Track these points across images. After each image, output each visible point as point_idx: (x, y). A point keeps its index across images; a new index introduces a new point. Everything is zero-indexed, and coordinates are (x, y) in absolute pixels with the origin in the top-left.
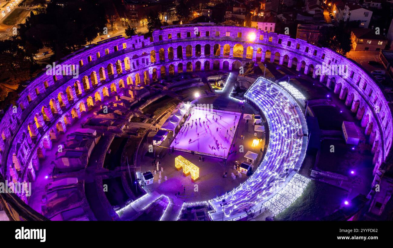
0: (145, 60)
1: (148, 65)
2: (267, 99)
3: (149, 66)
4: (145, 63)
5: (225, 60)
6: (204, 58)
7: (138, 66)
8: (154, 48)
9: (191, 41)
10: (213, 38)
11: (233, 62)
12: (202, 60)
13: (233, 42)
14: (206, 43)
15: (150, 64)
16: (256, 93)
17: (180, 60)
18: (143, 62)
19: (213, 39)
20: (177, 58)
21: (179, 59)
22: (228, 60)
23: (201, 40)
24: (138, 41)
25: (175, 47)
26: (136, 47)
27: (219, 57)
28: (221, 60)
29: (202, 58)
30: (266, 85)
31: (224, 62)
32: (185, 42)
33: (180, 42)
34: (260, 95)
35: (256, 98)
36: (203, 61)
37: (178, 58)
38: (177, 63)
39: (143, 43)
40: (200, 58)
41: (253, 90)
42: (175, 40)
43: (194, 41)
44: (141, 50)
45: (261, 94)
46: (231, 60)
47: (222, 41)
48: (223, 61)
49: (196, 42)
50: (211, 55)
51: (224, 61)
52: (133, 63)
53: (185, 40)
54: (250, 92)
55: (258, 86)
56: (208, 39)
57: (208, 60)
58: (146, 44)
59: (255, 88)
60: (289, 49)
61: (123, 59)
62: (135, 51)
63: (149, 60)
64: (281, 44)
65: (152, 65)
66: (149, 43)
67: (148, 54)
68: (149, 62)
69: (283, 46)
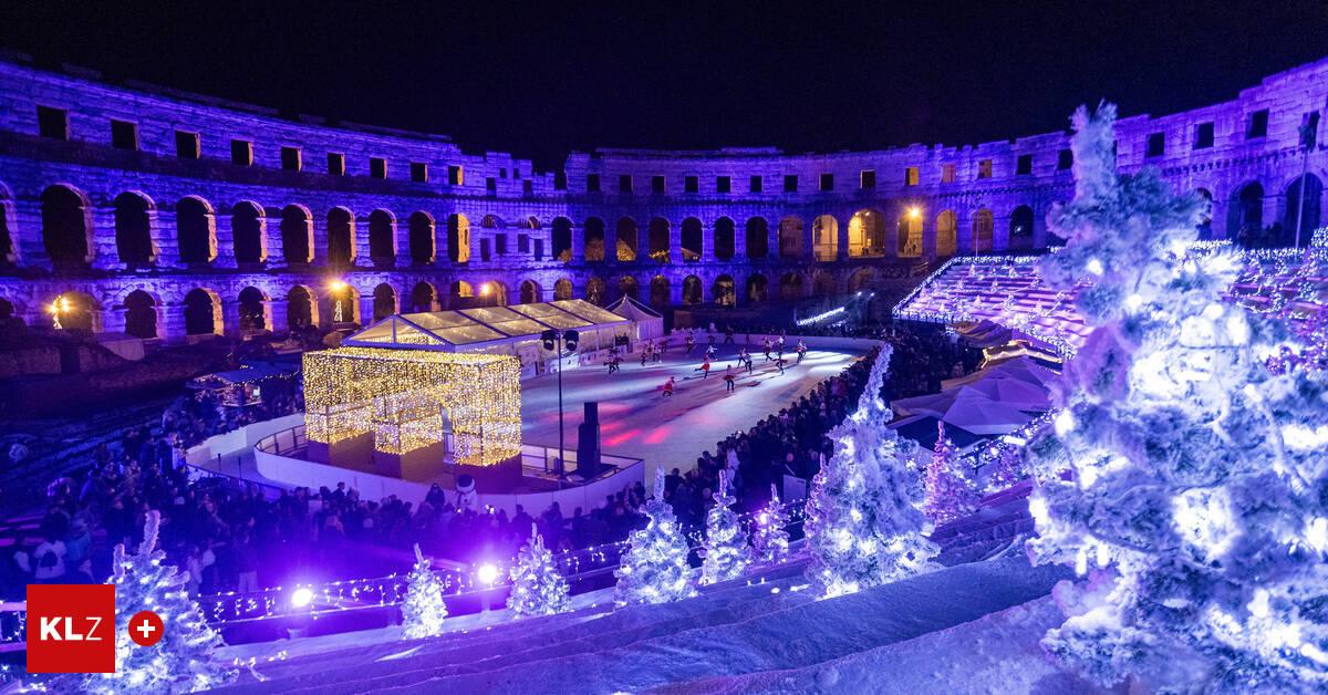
0: (532, 243)
1: (541, 260)
3: (544, 267)
4: (528, 252)
5: (819, 271)
6: (743, 266)
7: (501, 256)
8: (566, 210)
9: (699, 203)
10: (774, 197)
11: (848, 276)
12: (739, 272)
13: (845, 205)
14: (753, 213)
15: (549, 261)
17: (660, 267)
18: (523, 246)
19: (775, 202)
23: (736, 203)
24: (510, 176)
25: (643, 219)
26: (500, 190)
27: (798, 264)
28: (807, 273)
29: (737, 264)
31: (818, 277)
32: (677, 205)
33: (662, 205)
36: (741, 275)
38: (647, 274)
39: (528, 185)
40: (731, 266)
42: (644, 198)
43: (708, 204)
44: (517, 204)
46: (842, 269)
47: (808, 206)
48: (814, 276)
49: (715, 207)
50: (771, 256)
52: (485, 243)
53: (679, 200)
56: (758, 200)
57: (760, 272)
58: (540, 192)
60: (1067, 180)
61: (443, 212)
62: (495, 204)
63: (545, 246)
64: (1029, 172)
65: (555, 264)
66: (550, 191)
67: (545, 225)
68: (546, 252)
69: (1039, 176)
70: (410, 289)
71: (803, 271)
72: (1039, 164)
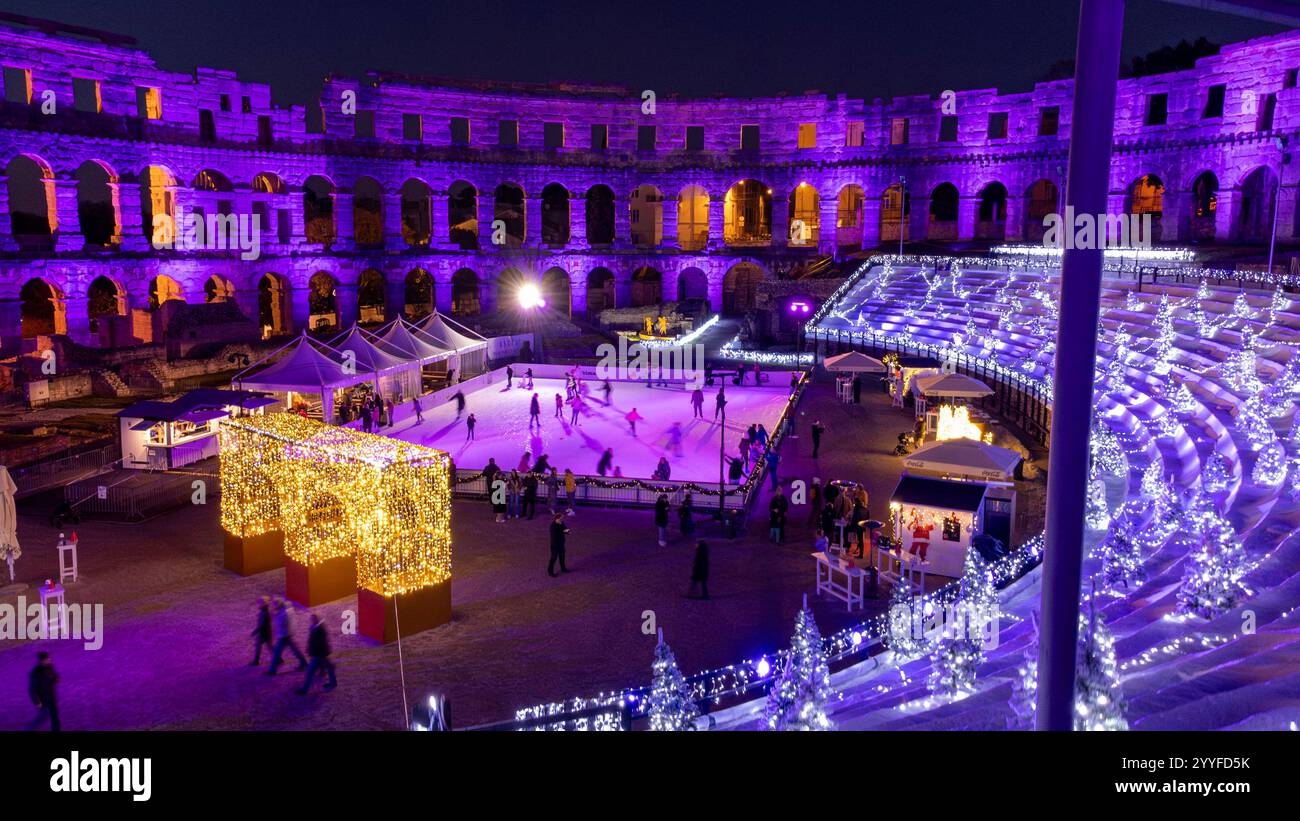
0: (274, 215)
1: (288, 243)
2: (945, 316)
3: (295, 256)
4: (267, 228)
5: (685, 264)
6: (583, 253)
8: (324, 165)
9: (519, 163)
10: (624, 158)
11: (723, 271)
12: (576, 264)
13: (722, 171)
14: (595, 179)
15: (301, 243)
16: (872, 312)
17: (466, 254)
19: (624, 164)
20: (447, 240)
21: (456, 247)
22: (700, 263)
23: (570, 164)
24: (236, 106)
25: (439, 183)
26: (222, 128)
27: (659, 252)
28: (667, 265)
29: (574, 252)
30: (921, 277)
31: (683, 272)
32: (488, 163)
33: (467, 161)
34: (901, 315)
35: (880, 328)
36: (579, 268)
37: (452, 242)
38: (446, 264)
39: (265, 124)
40: (567, 253)
41: (849, 306)
42: (439, 149)
43: (532, 164)
44: (249, 154)
45: (904, 307)
46: (715, 263)
47: (669, 171)
48: (678, 271)
49: (542, 169)
50: (620, 240)
51: (684, 267)
53: (489, 156)
54: (837, 318)
55: (873, 287)
56: (602, 162)
57: (605, 264)
58: (284, 135)
59: (859, 299)
60: (1000, 153)
61: (132, 162)
62: (215, 151)
63: (295, 220)
64: (955, 139)
65: (309, 249)
66: (298, 134)
67: (294, 188)
68: (296, 230)
69: (966, 144)
70: (82, 288)
71: (663, 263)
72: (968, 129)
